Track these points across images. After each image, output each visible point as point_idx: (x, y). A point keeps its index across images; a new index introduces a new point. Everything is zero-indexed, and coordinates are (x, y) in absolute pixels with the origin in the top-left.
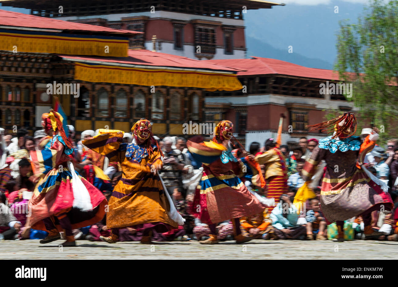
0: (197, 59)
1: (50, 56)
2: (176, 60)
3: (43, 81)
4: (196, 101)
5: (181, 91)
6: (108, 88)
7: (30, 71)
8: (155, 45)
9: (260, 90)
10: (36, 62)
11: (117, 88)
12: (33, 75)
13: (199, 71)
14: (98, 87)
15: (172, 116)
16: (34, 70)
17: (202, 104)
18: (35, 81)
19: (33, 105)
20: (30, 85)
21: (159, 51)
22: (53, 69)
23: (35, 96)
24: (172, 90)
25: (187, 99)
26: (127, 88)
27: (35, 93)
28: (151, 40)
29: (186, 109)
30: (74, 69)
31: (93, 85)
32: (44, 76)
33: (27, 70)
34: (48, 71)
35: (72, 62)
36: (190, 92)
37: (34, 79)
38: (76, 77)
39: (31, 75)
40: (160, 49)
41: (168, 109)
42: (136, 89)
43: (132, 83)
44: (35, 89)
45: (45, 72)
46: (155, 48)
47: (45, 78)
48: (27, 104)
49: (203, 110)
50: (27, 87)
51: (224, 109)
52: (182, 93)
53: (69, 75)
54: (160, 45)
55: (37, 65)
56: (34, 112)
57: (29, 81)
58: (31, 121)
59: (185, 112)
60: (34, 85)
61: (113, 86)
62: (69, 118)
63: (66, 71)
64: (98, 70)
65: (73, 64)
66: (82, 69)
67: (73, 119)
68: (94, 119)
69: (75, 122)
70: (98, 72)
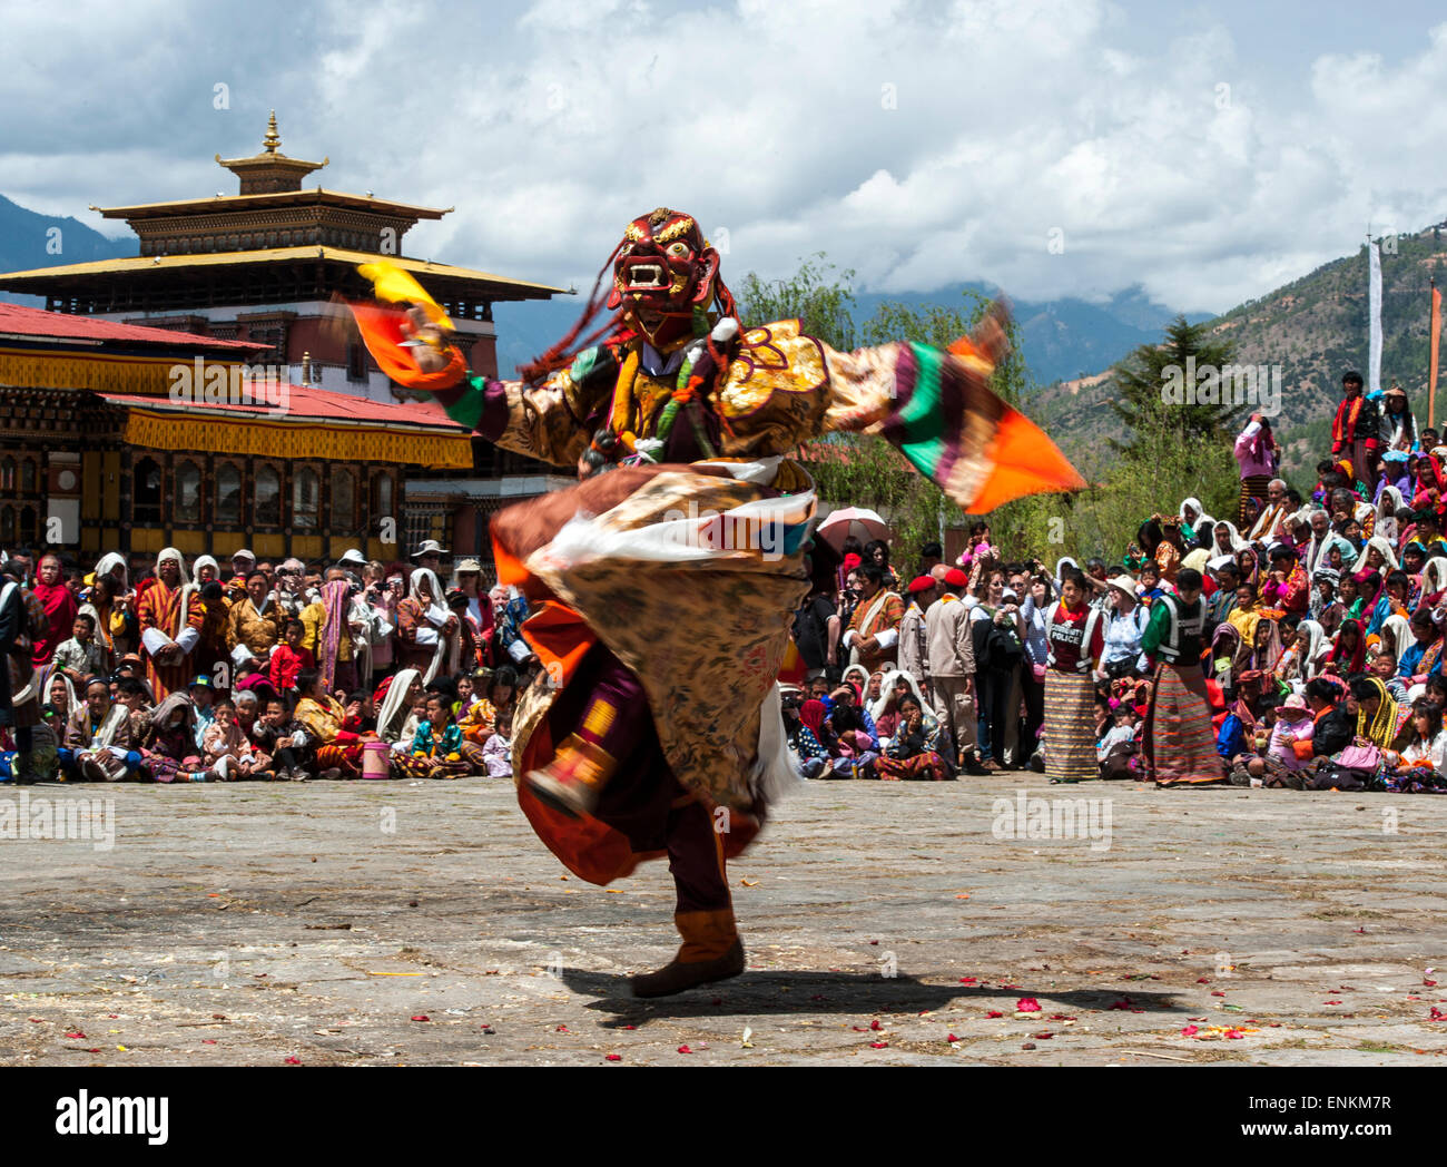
0: (396, 401)
1: (79, 396)
2: (345, 404)
3: (63, 447)
4: (386, 487)
5: (355, 468)
6: (200, 461)
7: (36, 427)
8: (308, 372)
9: (526, 466)
10: (49, 406)
11: (218, 463)
12: (44, 433)
13: (390, 426)
14: (178, 459)
15: (334, 520)
16: (43, 425)
17: (399, 495)
18: (45, 448)
19: (42, 496)
20: (37, 456)
21: (315, 386)
22: (84, 422)
23: (45, 478)
24: (334, 466)
25: (366, 485)
26: (241, 463)
27: (45, 472)
28: (301, 360)
29: (364, 506)
30: (126, 422)
31: (169, 455)
32: (66, 436)
33: (29, 424)
34: (73, 427)
35: (125, 407)
36: (373, 471)
37: (45, 442)
39: (37, 434)
40: (319, 380)
41: (327, 506)
42: (258, 464)
43: (251, 452)
44: (46, 463)
45: (67, 429)
46: (307, 378)
47: (65, 442)
48: (27, 496)
49: (401, 507)
50: (30, 458)
51: (450, 505)
52: (358, 474)
53: (117, 434)
54: (318, 372)
55: (50, 414)
56: (44, 512)
57: (34, 446)
58: (37, 531)
59: (363, 514)
60: (45, 456)
61: (210, 458)
62: (117, 525)
63: (111, 426)
64: (178, 424)
65: (125, 411)
66: (142, 423)
67: (127, 526)
68: (169, 526)
69: (129, 532)
70: (178, 427)
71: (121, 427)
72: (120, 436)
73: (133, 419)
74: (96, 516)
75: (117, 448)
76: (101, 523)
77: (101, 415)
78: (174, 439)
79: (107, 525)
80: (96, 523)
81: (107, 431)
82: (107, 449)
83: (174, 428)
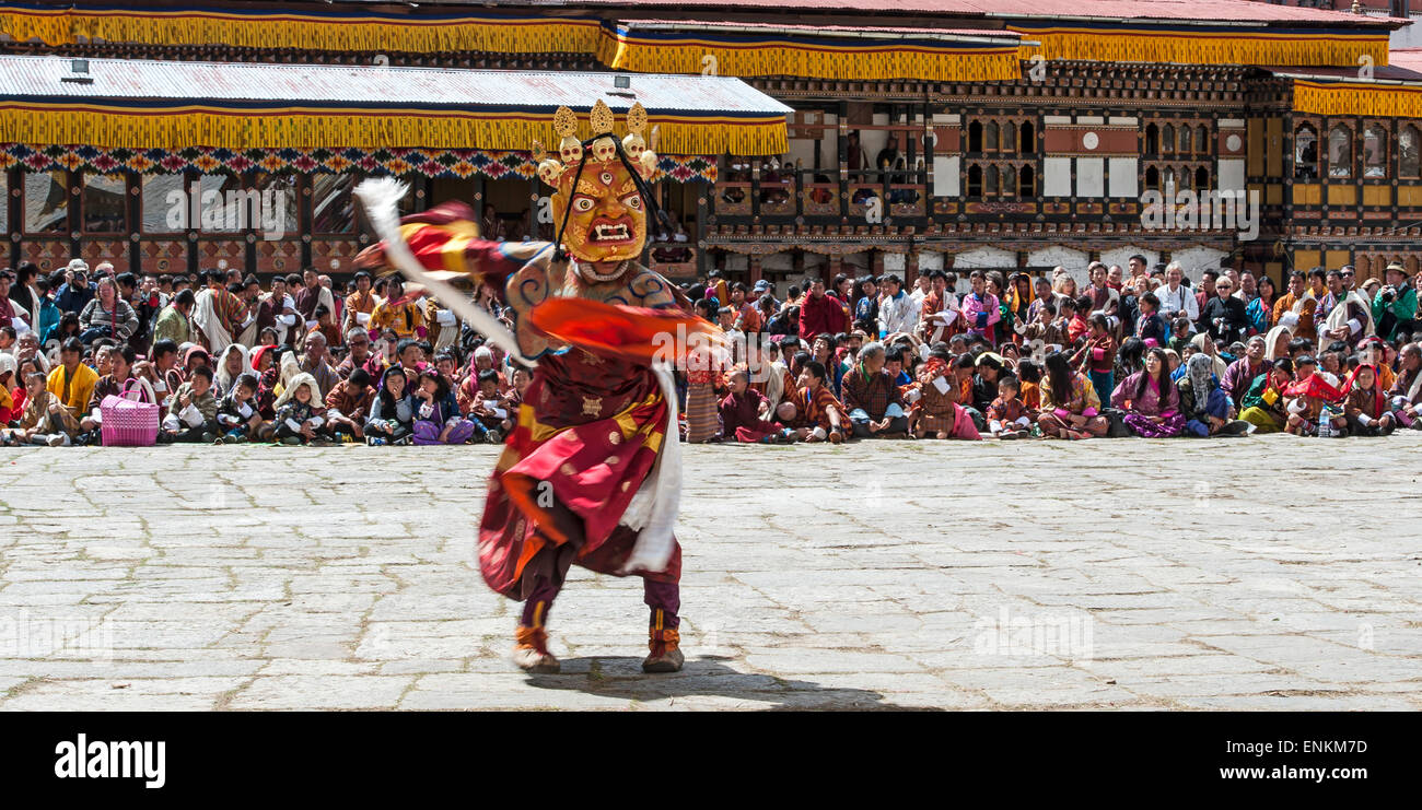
1: (1245, 70)
3: (1231, 115)
6: (1351, 123)
7: (1208, 97)
10: (1219, 79)
11: (1367, 124)
12: (1214, 103)
14: (1332, 122)
16: (1214, 96)
18: (1215, 115)
19: (1214, 158)
20: (1208, 123)
22: (1249, 93)
23: (1215, 142)
26: (1388, 124)
27: (1215, 136)
30: (1292, 92)
31: (1326, 119)
32: (1233, 105)
34: (1239, 96)
35: (1286, 79)
37: (1215, 111)
38: (1297, 107)
39: (1208, 104)
42: (1401, 124)
43: (1397, 114)
44: (1216, 128)
45: (1234, 98)
47: (1233, 109)
48: (1201, 158)
50: (1202, 125)
53: (1281, 102)
55: (1219, 87)
56: (1215, 171)
57: (1205, 115)
60: (1215, 123)
61: (1361, 119)
62: (1280, 181)
63: (1274, 96)
64: (1335, 91)
65: (1289, 83)
66: (1305, 93)
67: (1289, 182)
68: (1325, 181)
69: (1291, 187)
70: (1335, 95)
71: (1285, 96)
72: (1283, 104)
73: (1298, 90)
74: (1260, 173)
75: (1279, 114)
76: (1265, 180)
77: (1265, 85)
78: (1332, 105)
79: (1270, 180)
80: (1261, 180)
81: (1270, 99)
82: (1270, 116)
83: (1332, 95)
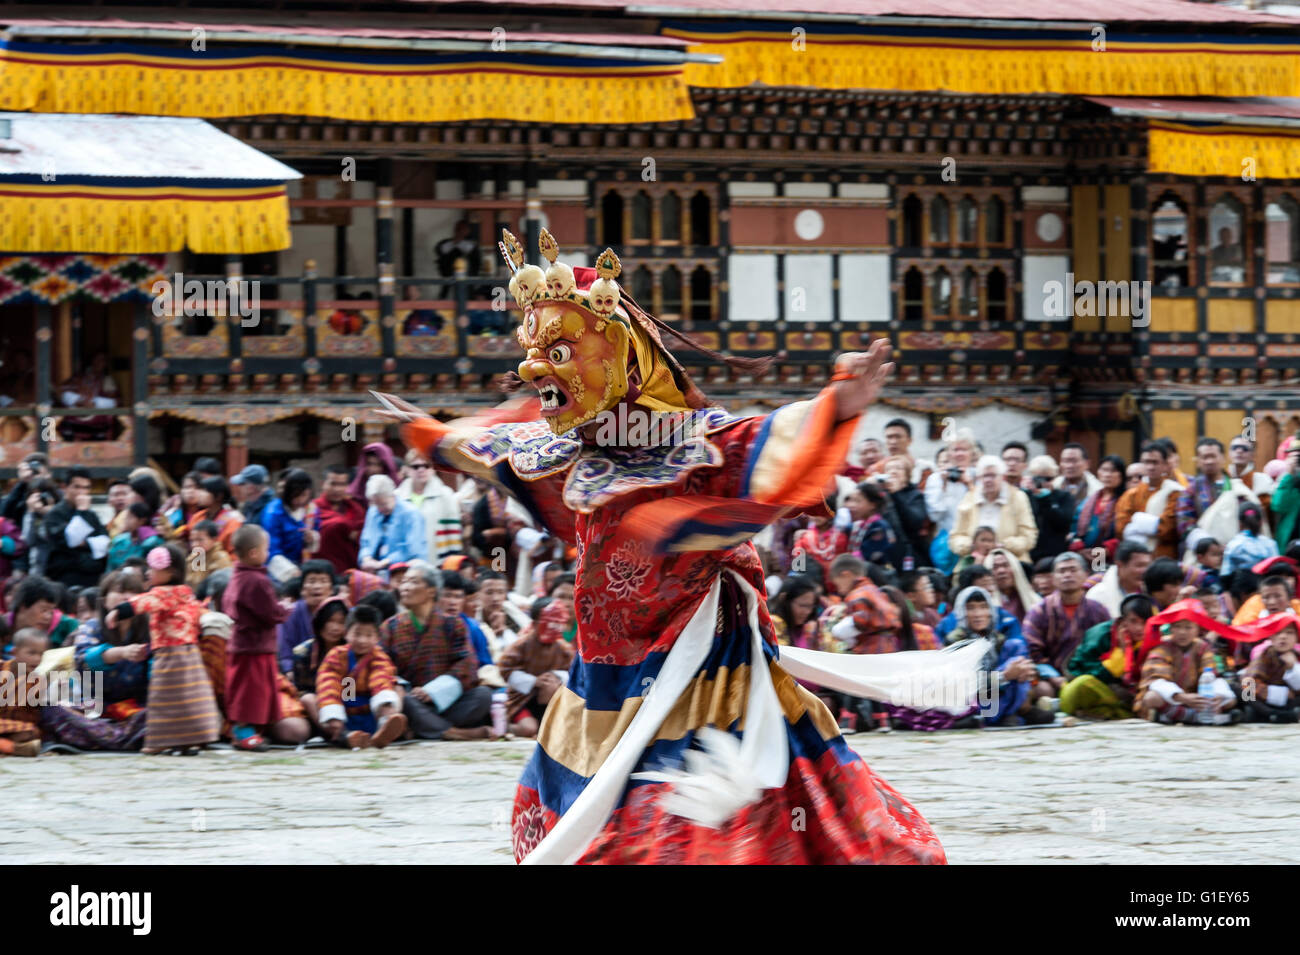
1: (1066, 103)
3: (1044, 180)
6: (1245, 194)
7: (1005, 150)
10: (1023, 120)
12: (1015, 160)
14: (1213, 192)
16: (1015, 148)
18: (1018, 181)
19: (1016, 253)
20: (1006, 194)
22: (1073, 142)
23: (1019, 226)
27: (1018, 216)
30: (1145, 141)
31: (1200, 186)
32: (1046, 163)
33: (994, 147)
34: (1058, 148)
35: (1136, 119)
37: (1017, 173)
38: (1155, 165)
39: (1006, 162)
44: (1019, 203)
45: (1048, 151)
47: (1047, 171)
48: (995, 253)
53: (1126, 158)
55: (1024, 133)
56: (1018, 276)
57: (1001, 180)
58: (1010, 304)
60: (1017, 193)
61: (1259, 188)
63: (1115, 147)
65: (1141, 124)
66: (1170, 142)
68: (1203, 292)
71: (1133, 148)
72: (1129, 161)
73: (1157, 139)
75: (1125, 179)
77: (1104, 131)
81: (1108, 153)
82: (1110, 181)
